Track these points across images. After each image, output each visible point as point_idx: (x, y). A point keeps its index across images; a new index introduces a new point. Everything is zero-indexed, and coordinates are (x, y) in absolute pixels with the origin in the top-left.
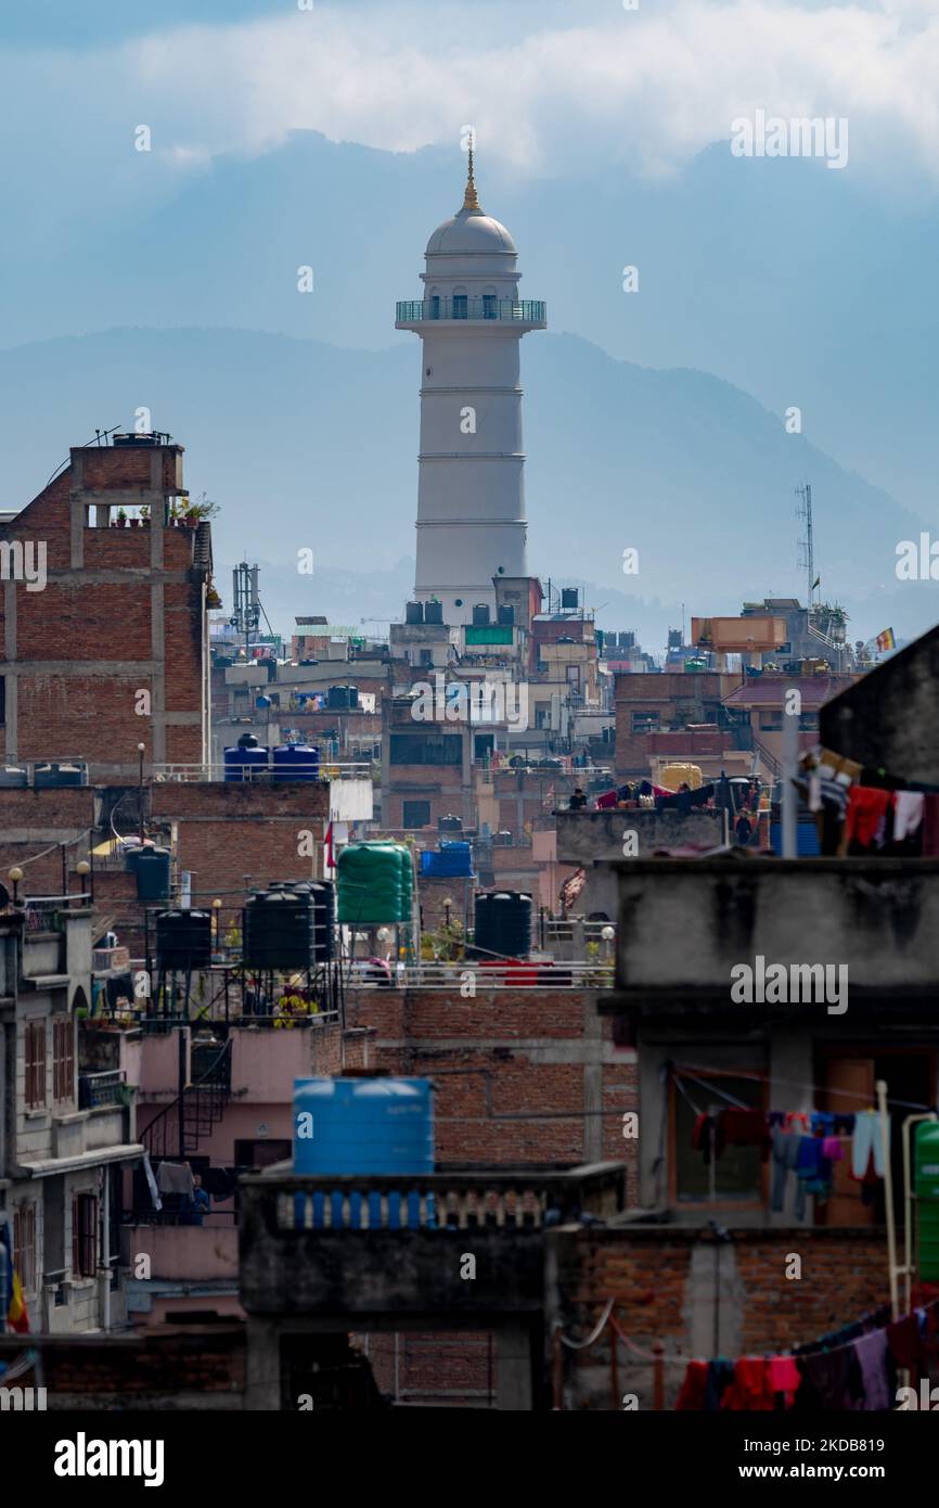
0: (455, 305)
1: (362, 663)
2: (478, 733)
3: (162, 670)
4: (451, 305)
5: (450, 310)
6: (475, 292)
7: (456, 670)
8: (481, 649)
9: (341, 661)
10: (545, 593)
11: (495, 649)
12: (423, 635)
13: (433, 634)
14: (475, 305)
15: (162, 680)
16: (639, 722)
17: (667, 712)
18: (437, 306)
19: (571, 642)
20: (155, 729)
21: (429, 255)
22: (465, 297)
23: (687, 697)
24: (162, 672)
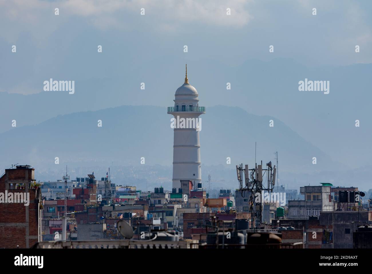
0: (182, 108)
1: (137, 205)
2: (155, 226)
3: (28, 225)
4: (181, 108)
5: (181, 109)
6: (187, 105)
7: (167, 205)
8: (174, 199)
9: (131, 205)
10: (193, 184)
11: (178, 199)
12: (159, 196)
13: (161, 196)
14: (188, 108)
15: (28, 228)
16: (189, 225)
17: (196, 223)
18: (178, 108)
19: (196, 198)
20: (27, 240)
21: (176, 95)
22: (185, 106)
23: (202, 219)
24: (28, 226)
